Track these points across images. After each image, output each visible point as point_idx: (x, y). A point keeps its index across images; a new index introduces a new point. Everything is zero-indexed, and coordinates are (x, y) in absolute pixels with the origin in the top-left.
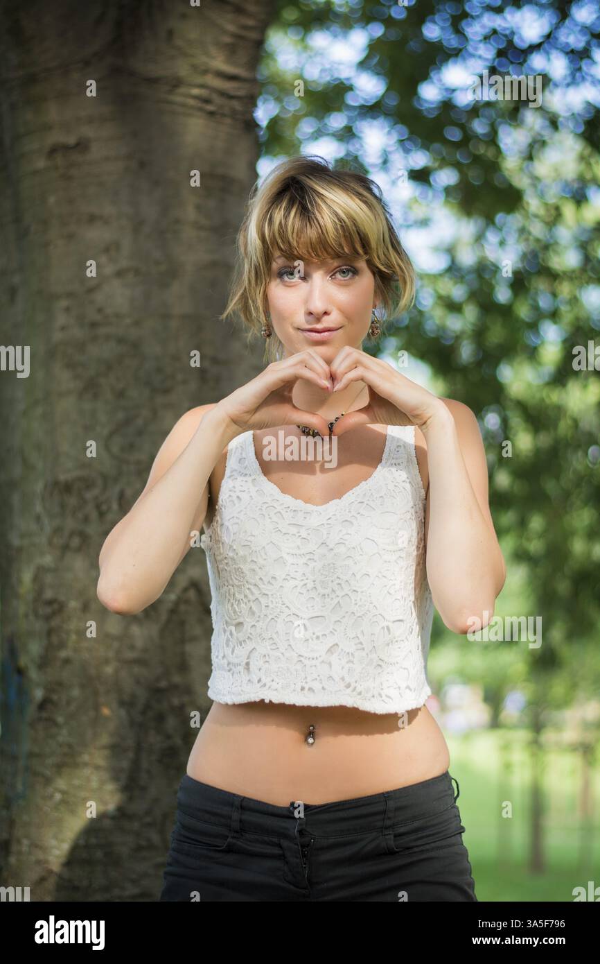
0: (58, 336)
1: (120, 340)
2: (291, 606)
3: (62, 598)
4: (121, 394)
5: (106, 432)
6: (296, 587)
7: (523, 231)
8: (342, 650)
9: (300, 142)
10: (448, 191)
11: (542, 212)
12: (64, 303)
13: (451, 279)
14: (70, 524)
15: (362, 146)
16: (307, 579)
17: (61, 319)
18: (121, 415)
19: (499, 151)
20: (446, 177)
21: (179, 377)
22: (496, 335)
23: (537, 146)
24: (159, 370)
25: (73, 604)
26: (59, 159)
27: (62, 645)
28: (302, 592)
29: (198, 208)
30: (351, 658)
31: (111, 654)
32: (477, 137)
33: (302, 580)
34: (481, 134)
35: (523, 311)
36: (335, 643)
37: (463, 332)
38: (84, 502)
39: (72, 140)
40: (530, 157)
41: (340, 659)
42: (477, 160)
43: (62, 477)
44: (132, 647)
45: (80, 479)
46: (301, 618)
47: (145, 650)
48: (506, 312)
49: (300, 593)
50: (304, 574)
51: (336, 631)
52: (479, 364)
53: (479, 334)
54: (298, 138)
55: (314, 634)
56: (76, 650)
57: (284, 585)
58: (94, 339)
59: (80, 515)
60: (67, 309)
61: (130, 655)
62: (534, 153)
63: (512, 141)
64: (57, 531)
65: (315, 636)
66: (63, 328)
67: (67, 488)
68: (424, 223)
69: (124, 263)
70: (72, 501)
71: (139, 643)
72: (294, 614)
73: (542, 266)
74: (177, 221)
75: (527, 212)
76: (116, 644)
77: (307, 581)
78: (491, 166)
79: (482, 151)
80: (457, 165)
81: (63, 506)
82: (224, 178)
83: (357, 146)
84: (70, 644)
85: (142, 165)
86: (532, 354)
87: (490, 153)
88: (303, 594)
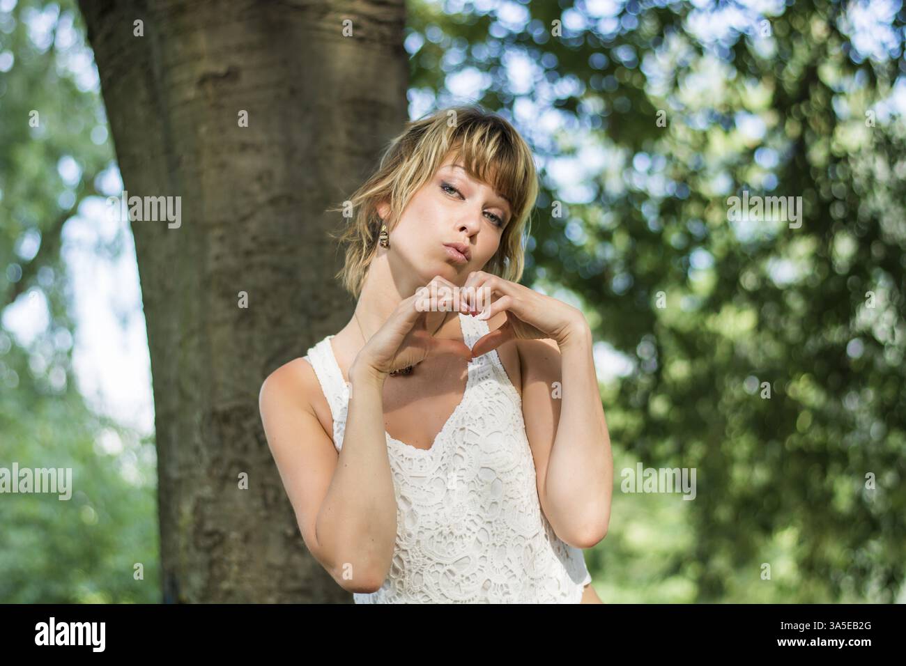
0: (212, 266)
1: (276, 269)
2: (432, 557)
3: (223, 529)
4: (276, 322)
5: (263, 361)
6: (433, 537)
7: (670, 157)
8: (495, 584)
9: (444, 75)
10: (594, 119)
11: (689, 138)
12: (217, 232)
13: (600, 207)
14: (230, 454)
15: (506, 77)
16: (441, 526)
17: (215, 248)
18: (277, 344)
19: (644, 78)
20: (593, 105)
21: (336, 303)
22: (646, 262)
23: (682, 72)
24: (315, 297)
25: (234, 535)
26: (210, 89)
27: (224, 577)
28: (439, 540)
29: (350, 134)
30: (505, 589)
31: (273, 584)
32: (621, 64)
33: (437, 529)
34: (626, 62)
35: (674, 238)
36: (486, 579)
37: (614, 261)
38: (242, 431)
39: (221, 69)
40: (675, 85)
41: (496, 594)
42: (623, 88)
43: (221, 407)
44: (295, 577)
45: (240, 409)
46: (446, 565)
47: (308, 580)
48: (656, 240)
49: (438, 542)
50: (436, 522)
51: (483, 567)
52: (631, 292)
53: (630, 261)
54: (442, 71)
55: (462, 576)
56: (238, 581)
57: (420, 539)
58: (249, 267)
59: (239, 445)
60: (221, 239)
61: (292, 585)
62: (679, 80)
63: (657, 69)
64: (216, 461)
65: (464, 578)
66: (217, 258)
67: (225, 418)
68: (572, 152)
69: (277, 191)
70: (230, 431)
71: (302, 573)
72: (437, 563)
73: (692, 192)
74: (330, 148)
75: (674, 139)
76: (278, 574)
77: (442, 528)
78: (636, 95)
79: (627, 80)
80: (602, 93)
81: (221, 436)
82: (374, 103)
83: (503, 78)
84: (232, 575)
85: (293, 92)
86: (683, 282)
87: (635, 81)
88: (441, 542)
